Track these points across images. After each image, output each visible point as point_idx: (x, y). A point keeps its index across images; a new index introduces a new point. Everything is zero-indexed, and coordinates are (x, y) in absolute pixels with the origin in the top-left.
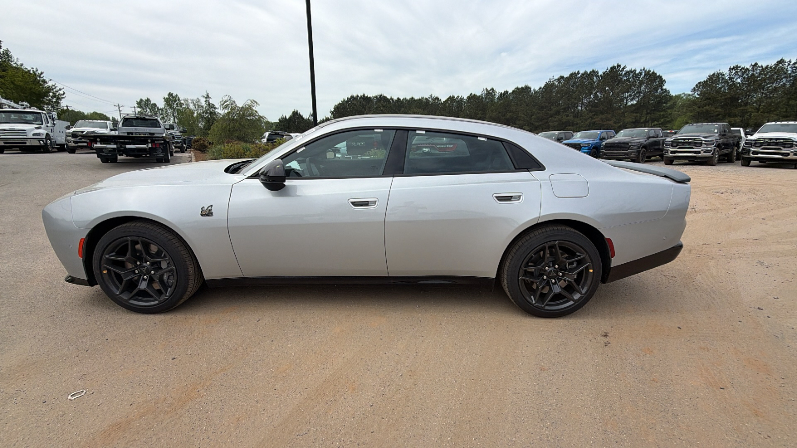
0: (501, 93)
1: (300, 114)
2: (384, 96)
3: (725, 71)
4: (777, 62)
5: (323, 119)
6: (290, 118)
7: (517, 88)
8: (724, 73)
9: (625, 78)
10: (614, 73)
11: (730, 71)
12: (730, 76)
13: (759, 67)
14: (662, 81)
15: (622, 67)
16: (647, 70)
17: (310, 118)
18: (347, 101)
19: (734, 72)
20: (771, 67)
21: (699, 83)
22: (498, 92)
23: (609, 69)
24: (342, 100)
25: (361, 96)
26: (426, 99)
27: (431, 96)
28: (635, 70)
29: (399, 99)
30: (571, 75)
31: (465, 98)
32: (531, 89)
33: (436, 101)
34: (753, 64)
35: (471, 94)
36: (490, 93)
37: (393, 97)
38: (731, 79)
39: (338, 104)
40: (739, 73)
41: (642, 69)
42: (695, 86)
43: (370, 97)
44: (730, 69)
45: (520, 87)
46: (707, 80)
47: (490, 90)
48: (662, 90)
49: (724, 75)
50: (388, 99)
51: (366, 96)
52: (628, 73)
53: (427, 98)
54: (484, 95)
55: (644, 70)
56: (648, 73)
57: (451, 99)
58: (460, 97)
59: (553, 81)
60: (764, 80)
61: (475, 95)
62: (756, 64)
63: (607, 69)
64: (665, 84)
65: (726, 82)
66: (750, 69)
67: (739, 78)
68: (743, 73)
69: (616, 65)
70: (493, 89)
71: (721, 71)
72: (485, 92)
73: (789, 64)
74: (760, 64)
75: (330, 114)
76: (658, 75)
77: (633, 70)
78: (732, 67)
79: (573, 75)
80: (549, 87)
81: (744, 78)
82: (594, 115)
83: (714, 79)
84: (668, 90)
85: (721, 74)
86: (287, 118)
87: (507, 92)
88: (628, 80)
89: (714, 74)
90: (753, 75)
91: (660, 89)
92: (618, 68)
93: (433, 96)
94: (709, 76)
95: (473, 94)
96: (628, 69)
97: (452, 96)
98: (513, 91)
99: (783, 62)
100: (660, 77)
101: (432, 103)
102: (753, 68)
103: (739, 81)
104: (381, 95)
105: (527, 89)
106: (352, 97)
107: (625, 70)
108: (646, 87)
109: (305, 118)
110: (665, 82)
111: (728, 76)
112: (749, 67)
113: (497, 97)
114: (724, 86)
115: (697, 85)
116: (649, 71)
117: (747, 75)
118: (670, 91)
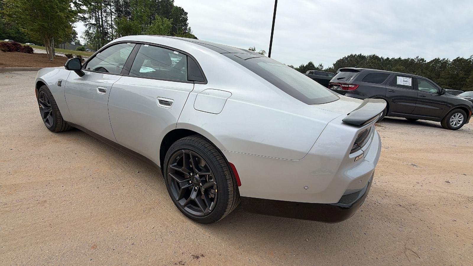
1: (313, 64)
2: (376, 56)
5: (327, 68)
6: (307, 66)
17: (319, 67)
18: (347, 58)
24: (344, 57)
25: (358, 55)
29: (388, 58)
33: (421, 62)
37: (383, 57)
39: (340, 60)
43: (365, 56)
50: (379, 58)
51: (362, 55)
75: (333, 66)
86: (305, 66)
104: (374, 55)
106: (351, 55)
109: (316, 67)
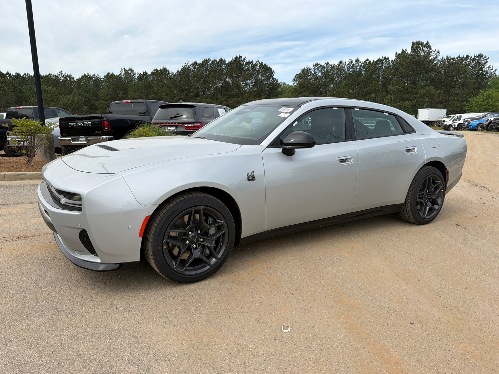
0: (140, 74)
3: (311, 67)
4: (339, 63)
7: (156, 70)
8: (311, 68)
9: (246, 68)
10: (238, 62)
11: (314, 67)
12: (314, 70)
13: (330, 65)
14: (272, 72)
15: (243, 58)
16: (261, 62)
19: (316, 67)
20: (336, 66)
21: (297, 75)
22: (137, 73)
23: (234, 59)
26: (55, 76)
27: (61, 72)
28: (252, 62)
30: (204, 61)
31: (102, 77)
32: (169, 71)
34: (326, 63)
35: (109, 73)
36: (129, 73)
38: (315, 73)
40: (320, 69)
41: (257, 61)
42: (294, 77)
44: (314, 65)
45: (159, 69)
46: (301, 73)
47: (129, 70)
48: (273, 79)
49: (311, 70)
52: (248, 63)
53: (57, 75)
54: (122, 74)
55: (258, 61)
56: (261, 65)
57: (86, 78)
58: (96, 75)
59: (188, 66)
60: (333, 74)
61: (112, 75)
62: (328, 63)
63: (232, 59)
64: (274, 75)
65: (313, 75)
66: (325, 66)
67: (320, 72)
68: (322, 69)
69: (238, 56)
70: (131, 70)
71: (309, 67)
72: (124, 72)
73: (345, 65)
74: (330, 63)
76: (268, 67)
77: (251, 61)
78: (315, 64)
79: (206, 62)
80: (185, 71)
81: (323, 73)
82: (228, 98)
83: (305, 72)
84: (277, 79)
85: (309, 69)
87: (146, 73)
88: (248, 69)
89: (305, 69)
90: (327, 70)
91: (271, 78)
92: (240, 58)
93: (63, 73)
94: (302, 70)
95: (111, 73)
96: (247, 60)
97: (87, 74)
98: (152, 73)
99: (342, 63)
100: (271, 69)
101: (63, 81)
102: (326, 66)
103: (320, 74)
105: (165, 71)
107: (245, 61)
108: (262, 76)
110: (274, 73)
111: (313, 70)
112: (324, 65)
113: (136, 77)
114: (311, 78)
115: (295, 76)
116: (262, 63)
117: (324, 70)
118: (278, 80)
